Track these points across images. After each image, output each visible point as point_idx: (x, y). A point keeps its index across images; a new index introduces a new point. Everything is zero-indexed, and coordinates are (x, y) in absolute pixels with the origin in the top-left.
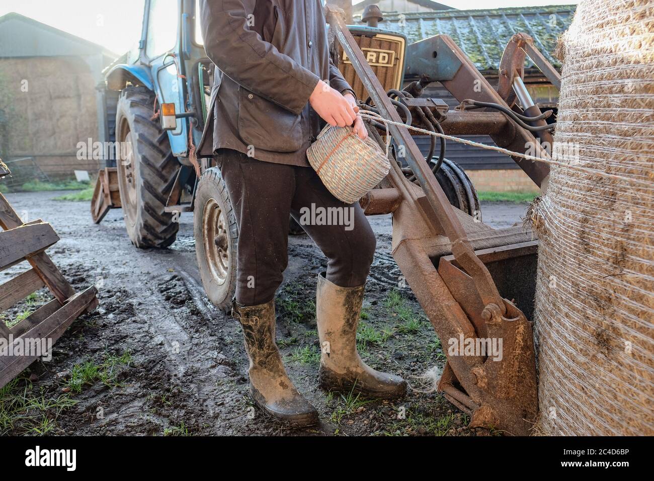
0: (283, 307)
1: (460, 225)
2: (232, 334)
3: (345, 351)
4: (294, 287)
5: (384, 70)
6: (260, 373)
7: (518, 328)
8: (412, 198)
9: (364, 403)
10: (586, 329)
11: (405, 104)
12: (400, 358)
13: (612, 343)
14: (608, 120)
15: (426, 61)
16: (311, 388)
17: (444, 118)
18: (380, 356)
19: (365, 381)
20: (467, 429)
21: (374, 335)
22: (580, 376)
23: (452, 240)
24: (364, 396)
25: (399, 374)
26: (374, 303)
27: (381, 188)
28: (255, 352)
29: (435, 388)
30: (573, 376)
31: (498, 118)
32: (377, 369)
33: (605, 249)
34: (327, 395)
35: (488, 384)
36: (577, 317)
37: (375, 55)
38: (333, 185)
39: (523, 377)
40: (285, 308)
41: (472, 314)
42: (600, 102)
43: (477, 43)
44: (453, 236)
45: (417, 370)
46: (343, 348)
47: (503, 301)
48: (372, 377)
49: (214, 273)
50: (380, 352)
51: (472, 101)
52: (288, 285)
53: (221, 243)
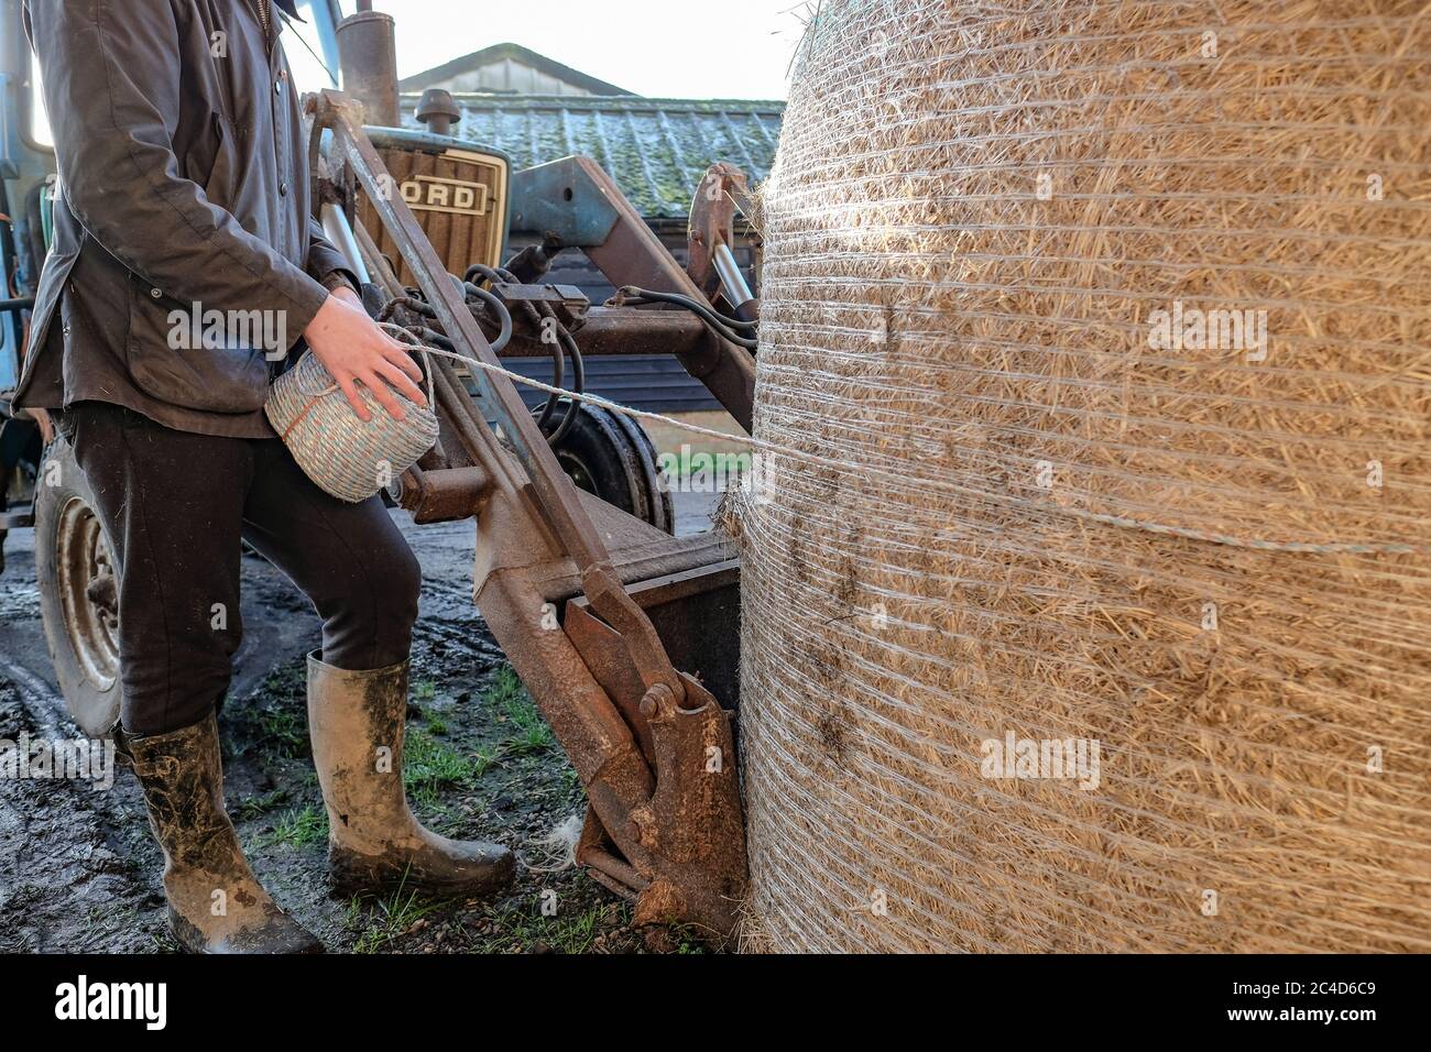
0: (259, 725)
1: (596, 538)
2: (132, 799)
3: (379, 807)
4: (289, 680)
5: (467, 221)
6: (189, 880)
7: (706, 726)
8: (514, 486)
9: (425, 910)
10: (807, 717)
11: (500, 296)
12: (508, 807)
13: (845, 739)
14: (821, 346)
15: (552, 206)
16: (314, 896)
17: (580, 324)
18: (467, 808)
19: (426, 865)
20: (628, 932)
21: (457, 766)
22: (802, 803)
23: (582, 567)
24: (427, 896)
25: (503, 842)
26: (463, 699)
27: (449, 467)
28: (174, 834)
29: (571, 859)
30: (793, 805)
31: (687, 323)
32: (459, 836)
33: (827, 572)
34: (348, 906)
35: (660, 838)
36: (793, 697)
37: (445, 190)
38: (317, 465)
39: (721, 817)
40: (265, 728)
41: (628, 707)
42: (810, 313)
43: (673, 164)
44: (584, 560)
45: (540, 827)
46: (375, 802)
47: (678, 676)
48: (441, 855)
49: (91, 666)
50: (467, 800)
51: (635, 289)
52: (275, 677)
53: (102, 596)
